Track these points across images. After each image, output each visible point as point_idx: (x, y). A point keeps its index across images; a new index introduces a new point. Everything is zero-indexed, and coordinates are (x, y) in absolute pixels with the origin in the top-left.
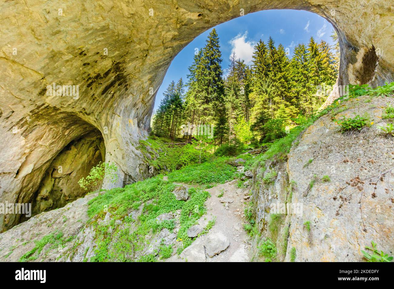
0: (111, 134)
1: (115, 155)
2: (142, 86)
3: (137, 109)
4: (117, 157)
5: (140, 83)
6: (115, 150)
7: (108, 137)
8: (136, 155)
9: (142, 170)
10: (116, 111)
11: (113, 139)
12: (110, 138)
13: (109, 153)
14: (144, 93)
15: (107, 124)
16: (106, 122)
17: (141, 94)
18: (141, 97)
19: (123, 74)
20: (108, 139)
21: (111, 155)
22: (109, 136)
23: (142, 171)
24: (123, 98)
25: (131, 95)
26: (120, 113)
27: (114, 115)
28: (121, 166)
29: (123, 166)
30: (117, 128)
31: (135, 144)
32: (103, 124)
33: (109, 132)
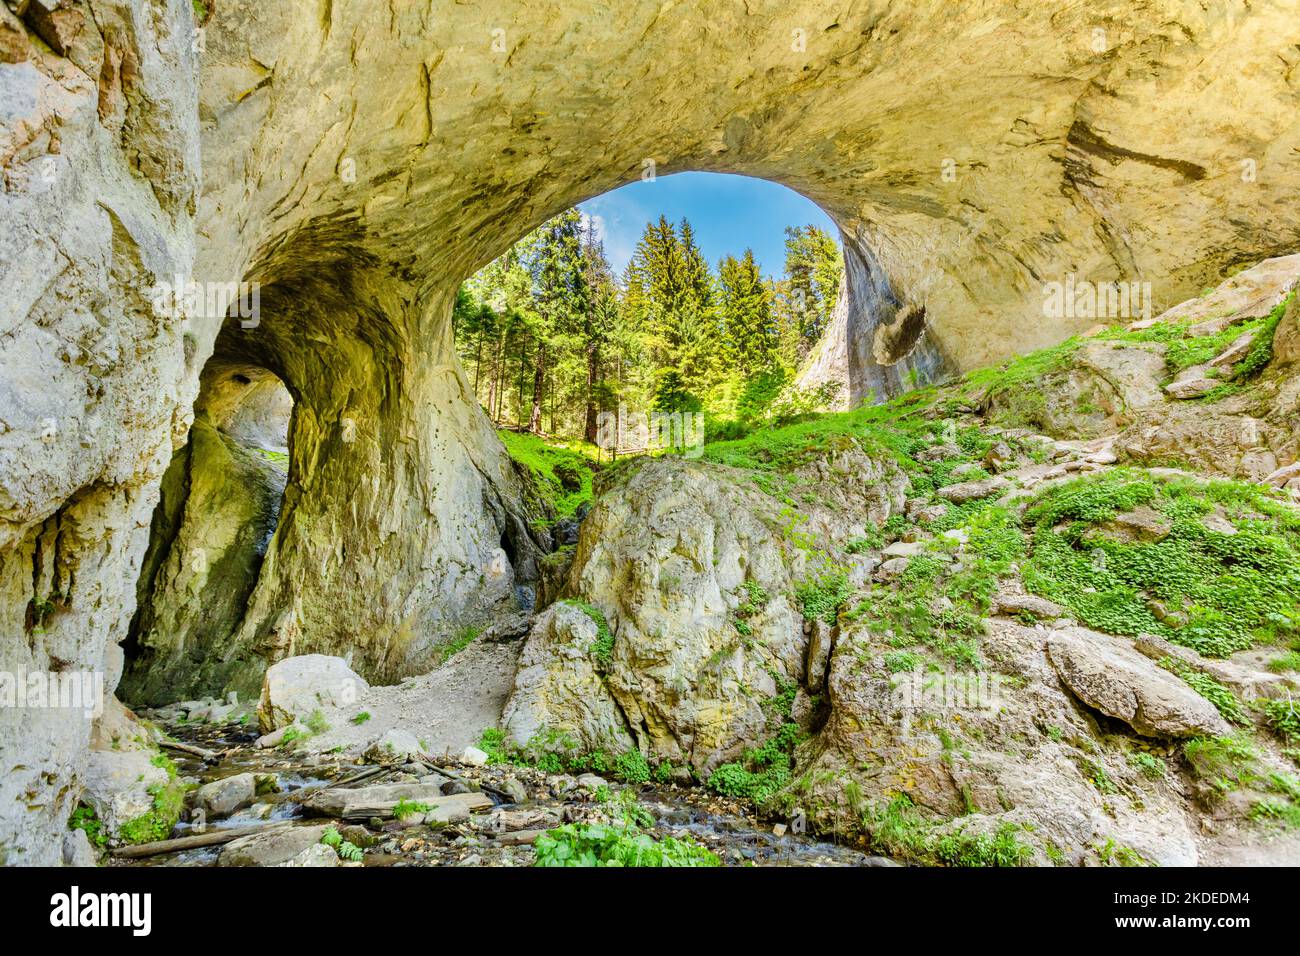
0: (440, 353)
1: (452, 414)
4: (457, 421)
6: (452, 400)
7: (429, 359)
11: (445, 369)
12: (437, 364)
13: (432, 407)
15: (436, 320)
16: (437, 314)
20: (430, 364)
21: (440, 414)
28: (469, 448)
29: (474, 447)
32: (429, 317)
33: (436, 344)
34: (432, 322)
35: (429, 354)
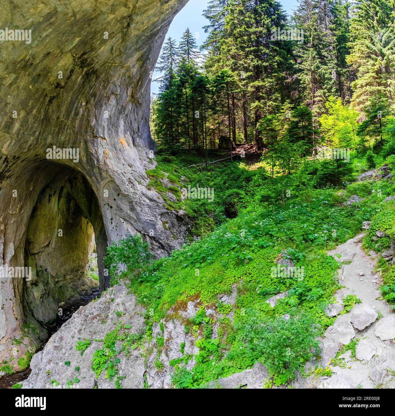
0: (101, 174)
1: (118, 206)
2: (127, 74)
3: (127, 115)
4: (121, 209)
5: (123, 71)
6: (115, 198)
7: (97, 180)
8: (151, 200)
9: (167, 223)
10: (97, 131)
11: (106, 181)
12: (102, 181)
13: (106, 206)
14: (133, 85)
15: (89, 158)
17: (128, 89)
18: (129, 93)
19: (93, 68)
20: (99, 183)
21: (111, 207)
22: (99, 177)
23: (167, 225)
24: (101, 106)
25: (113, 97)
26: (103, 134)
27: (96, 140)
28: (133, 223)
29: (135, 221)
30: (108, 161)
31: (142, 181)
33: (96, 171)
34: (87, 160)
35: (96, 177)
